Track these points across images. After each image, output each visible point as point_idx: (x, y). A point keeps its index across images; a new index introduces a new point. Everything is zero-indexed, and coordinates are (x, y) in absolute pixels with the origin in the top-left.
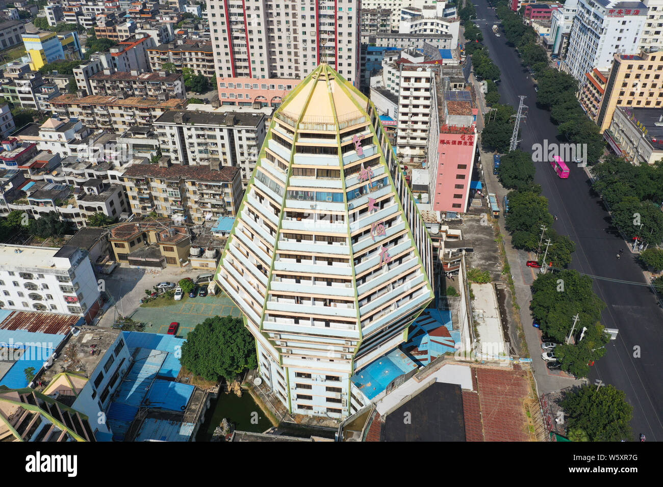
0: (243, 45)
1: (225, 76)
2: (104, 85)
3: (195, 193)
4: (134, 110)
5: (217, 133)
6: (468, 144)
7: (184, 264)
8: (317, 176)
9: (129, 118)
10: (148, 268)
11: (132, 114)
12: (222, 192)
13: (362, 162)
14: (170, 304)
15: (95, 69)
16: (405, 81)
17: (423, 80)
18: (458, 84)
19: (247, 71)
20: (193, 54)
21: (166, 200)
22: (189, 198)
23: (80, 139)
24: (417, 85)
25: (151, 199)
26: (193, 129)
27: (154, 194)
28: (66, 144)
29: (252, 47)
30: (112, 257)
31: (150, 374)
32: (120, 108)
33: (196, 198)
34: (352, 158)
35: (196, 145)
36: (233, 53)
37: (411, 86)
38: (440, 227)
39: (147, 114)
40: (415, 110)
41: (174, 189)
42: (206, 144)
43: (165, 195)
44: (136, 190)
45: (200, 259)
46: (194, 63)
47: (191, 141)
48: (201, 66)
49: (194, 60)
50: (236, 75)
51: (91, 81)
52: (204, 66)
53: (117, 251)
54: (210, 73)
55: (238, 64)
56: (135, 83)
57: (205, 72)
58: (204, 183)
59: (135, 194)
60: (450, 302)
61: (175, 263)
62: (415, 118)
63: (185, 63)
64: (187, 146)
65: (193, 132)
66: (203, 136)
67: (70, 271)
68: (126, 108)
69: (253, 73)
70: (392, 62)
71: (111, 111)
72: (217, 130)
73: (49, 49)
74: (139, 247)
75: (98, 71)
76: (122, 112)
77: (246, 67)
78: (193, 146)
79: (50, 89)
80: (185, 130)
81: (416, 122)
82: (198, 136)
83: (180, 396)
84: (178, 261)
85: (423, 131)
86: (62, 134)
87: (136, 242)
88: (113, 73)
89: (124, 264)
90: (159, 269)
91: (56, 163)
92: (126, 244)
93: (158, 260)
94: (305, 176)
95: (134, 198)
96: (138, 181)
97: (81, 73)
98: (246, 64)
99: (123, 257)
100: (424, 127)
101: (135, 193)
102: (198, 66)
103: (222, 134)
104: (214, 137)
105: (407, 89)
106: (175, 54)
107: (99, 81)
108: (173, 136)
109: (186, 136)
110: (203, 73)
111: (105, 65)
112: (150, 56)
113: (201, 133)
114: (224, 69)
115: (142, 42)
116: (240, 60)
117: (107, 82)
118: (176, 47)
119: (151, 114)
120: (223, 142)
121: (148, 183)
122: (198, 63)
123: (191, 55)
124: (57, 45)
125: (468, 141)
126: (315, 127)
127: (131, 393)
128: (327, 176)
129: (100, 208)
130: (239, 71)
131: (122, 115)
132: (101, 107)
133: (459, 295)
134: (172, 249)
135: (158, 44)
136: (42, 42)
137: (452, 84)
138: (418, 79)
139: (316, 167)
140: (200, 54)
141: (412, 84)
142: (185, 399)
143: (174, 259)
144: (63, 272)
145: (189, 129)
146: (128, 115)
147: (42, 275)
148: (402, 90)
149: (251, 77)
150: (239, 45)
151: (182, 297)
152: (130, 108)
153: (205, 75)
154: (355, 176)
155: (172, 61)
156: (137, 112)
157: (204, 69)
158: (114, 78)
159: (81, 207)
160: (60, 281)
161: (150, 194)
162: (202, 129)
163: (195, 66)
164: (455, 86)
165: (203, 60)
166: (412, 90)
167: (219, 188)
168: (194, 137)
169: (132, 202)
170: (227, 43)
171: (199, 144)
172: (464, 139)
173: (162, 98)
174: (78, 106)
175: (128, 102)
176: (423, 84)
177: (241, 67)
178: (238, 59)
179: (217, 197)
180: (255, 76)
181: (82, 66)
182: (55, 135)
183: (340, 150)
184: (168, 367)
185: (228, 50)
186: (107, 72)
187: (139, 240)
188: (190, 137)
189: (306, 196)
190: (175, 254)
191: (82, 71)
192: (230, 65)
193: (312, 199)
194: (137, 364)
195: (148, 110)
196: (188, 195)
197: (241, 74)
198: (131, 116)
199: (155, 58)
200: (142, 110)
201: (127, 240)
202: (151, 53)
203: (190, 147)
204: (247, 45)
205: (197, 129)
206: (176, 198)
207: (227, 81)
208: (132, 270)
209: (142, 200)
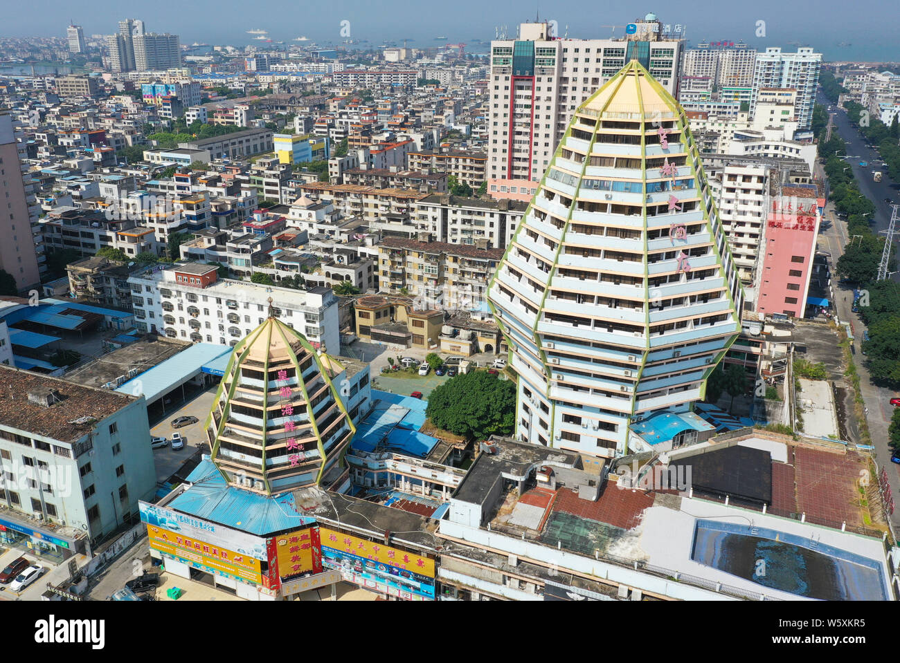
0: (525, 142)
1: (499, 177)
2: (358, 180)
3: (455, 271)
4: (391, 200)
5: (487, 219)
6: (807, 228)
7: (432, 347)
8: (616, 167)
9: (384, 208)
10: (391, 345)
11: (387, 204)
12: (487, 272)
13: (666, 156)
14: (412, 378)
15: (351, 163)
16: (729, 180)
17: (754, 180)
18: (801, 178)
19: (526, 173)
20: (461, 160)
21: (420, 278)
22: (447, 278)
23: (330, 221)
24: (746, 185)
25: (403, 276)
26: (459, 213)
27: (408, 270)
28: (315, 225)
29: (536, 144)
30: (353, 328)
31: (390, 422)
32: (376, 197)
33: (456, 278)
34: (655, 151)
35: (459, 232)
36: (512, 150)
37: (737, 186)
38: (763, 328)
39: (405, 205)
40: (741, 218)
41: (432, 264)
42: (471, 232)
43: (419, 272)
44: (389, 263)
45: (452, 339)
46: (460, 172)
47: (454, 226)
48: (468, 175)
49: (461, 167)
50: (511, 177)
51: (344, 175)
52: (471, 175)
53: (360, 321)
54: (477, 183)
55: (516, 164)
56: (392, 180)
57: (471, 182)
58: (468, 259)
59: (387, 269)
60: (769, 408)
61: (422, 343)
62: (740, 229)
63: (449, 170)
64: (449, 232)
65: (459, 216)
66: (469, 221)
67: (320, 309)
68: (383, 197)
69: (533, 175)
70: (714, 177)
71: (365, 200)
72: (488, 215)
73: (298, 152)
74: (385, 320)
75: (353, 167)
76: (377, 202)
77: (525, 168)
78: (456, 233)
79: (298, 183)
80: (450, 212)
81: (741, 234)
82: (464, 222)
83: (421, 444)
84: (426, 340)
85: (751, 246)
86: (313, 213)
87: (382, 314)
88: (369, 168)
89: (364, 339)
90: (403, 347)
91: (303, 239)
92: (372, 314)
93: (404, 335)
94: (604, 165)
95: (385, 273)
96: (393, 251)
97: (336, 165)
98: (526, 164)
99: (365, 330)
100: (753, 241)
101: (386, 267)
102: (464, 175)
103: (492, 220)
104: (481, 223)
105: (732, 190)
106: (439, 159)
107: (354, 175)
108: (435, 219)
109: (450, 221)
110: (468, 183)
111: (362, 159)
112: (410, 160)
113: (468, 217)
114: (499, 168)
115: (404, 145)
116: (519, 159)
117: (362, 177)
118: (441, 152)
119: (408, 206)
120: (491, 230)
121: (404, 256)
122: (464, 171)
123: (458, 161)
124: (307, 149)
125: (807, 226)
126: (619, 115)
127: (368, 433)
128: (627, 167)
129: (348, 277)
130: (516, 172)
131: (376, 206)
132: (355, 195)
133: (782, 400)
134: (421, 325)
135: (419, 149)
136: (294, 143)
137: (792, 178)
138: (747, 178)
139: (615, 157)
140: (468, 161)
141: (739, 184)
142: (427, 448)
143: (422, 337)
144: (314, 309)
145: (455, 212)
146: (382, 205)
147: (291, 311)
148: (724, 191)
149: (529, 180)
150: (520, 142)
151: (428, 373)
152: (387, 198)
153: (471, 186)
154: (657, 170)
155: (434, 167)
156: (394, 204)
157: (470, 179)
158: (370, 173)
159: (328, 274)
160: (308, 321)
161: (403, 269)
162: (470, 213)
163: (460, 175)
164: (797, 180)
165: (471, 168)
166: (738, 191)
167: (484, 266)
168: (459, 222)
169: (382, 279)
170: (507, 138)
171: (463, 231)
172: (801, 222)
173: (424, 190)
174: (331, 192)
175: (386, 192)
176: (754, 184)
177: (518, 168)
178: (516, 158)
179: (480, 278)
180: (534, 179)
181: (338, 159)
182: (305, 213)
183: (643, 140)
184: (408, 421)
185: (507, 147)
186: (363, 167)
187: (385, 315)
188: (455, 221)
189: (600, 185)
190: (423, 331)
191: (337, 163)
192: (506, 164)
193: (608, 189)
194: (375, 413)
195: (406, 200)
196: (446, 275)
197: (517, 177)
198: (386, 206)
199: (416, 164)
200: (400, 200)
201: (374, 309)
202: (412, 157)
203: (452, 233)
204: (530, 142)
205: (463, 212)
206: (432, 275)
207: (500, 183)
208: (373, 345)
209: (394, 276)
